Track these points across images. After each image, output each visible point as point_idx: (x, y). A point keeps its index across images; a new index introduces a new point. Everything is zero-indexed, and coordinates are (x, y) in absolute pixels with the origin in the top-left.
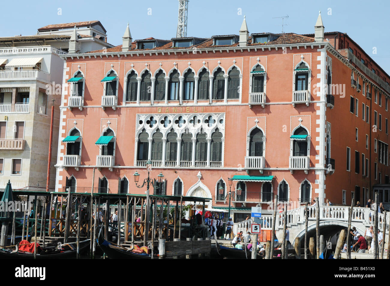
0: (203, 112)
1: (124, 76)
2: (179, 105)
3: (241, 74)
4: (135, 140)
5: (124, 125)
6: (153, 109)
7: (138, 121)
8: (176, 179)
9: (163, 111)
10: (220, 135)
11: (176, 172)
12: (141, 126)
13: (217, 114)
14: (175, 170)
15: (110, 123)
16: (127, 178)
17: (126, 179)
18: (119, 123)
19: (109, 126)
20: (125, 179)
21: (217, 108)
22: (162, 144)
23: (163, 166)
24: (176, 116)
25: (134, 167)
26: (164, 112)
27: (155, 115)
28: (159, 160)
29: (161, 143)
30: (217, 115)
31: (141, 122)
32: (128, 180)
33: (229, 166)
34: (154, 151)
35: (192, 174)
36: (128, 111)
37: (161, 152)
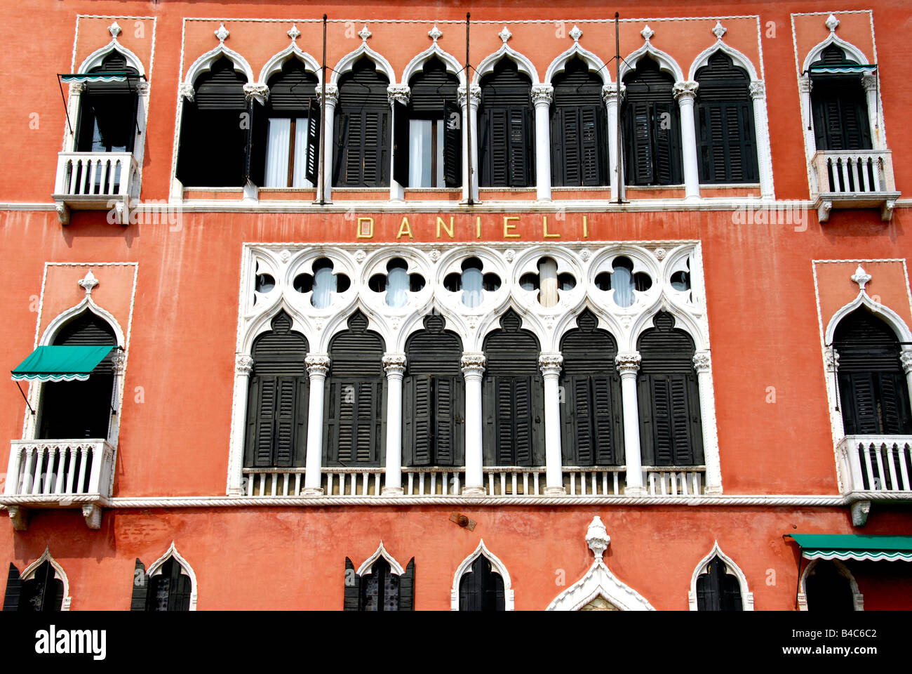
0: (586, 239)
1: (177, 75)
2: (466, 207)
3: (757, 83)
4: (237, 366)
5: (176, 297)
6: (331, 224)
7: (249, 279)
8: (470, 558)
9: (384, 233)
10: (685, 341)
11: (464, 523)
12: (268, 299)
13: (658, 245)
14: (461, 515)
15: (93, 283)
16: (183, 561)
17: (180, 566)
18: (146, 283)
19: (88, 297)
20: (171, 565)
21: (654, 222)
22: (380, 384)
23: (392, 492)
24: (453, 255)
25: (227, 503)
26: (392, 237)
27: (341, 247)
28: (368, 463)
29: (375, 381)
30: (658, 250)
31: (265, 281)
32: (189, 570)
33: (752, 486)
34: (336, 421)
35: (556, 530)
36: (196, 233)
37: (379, 425)
